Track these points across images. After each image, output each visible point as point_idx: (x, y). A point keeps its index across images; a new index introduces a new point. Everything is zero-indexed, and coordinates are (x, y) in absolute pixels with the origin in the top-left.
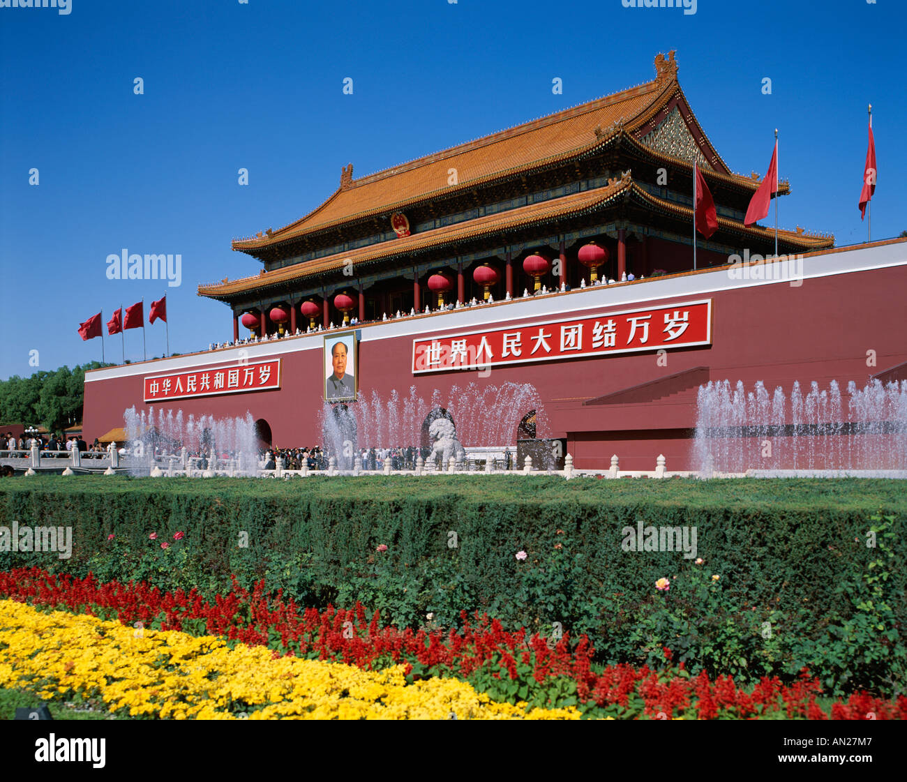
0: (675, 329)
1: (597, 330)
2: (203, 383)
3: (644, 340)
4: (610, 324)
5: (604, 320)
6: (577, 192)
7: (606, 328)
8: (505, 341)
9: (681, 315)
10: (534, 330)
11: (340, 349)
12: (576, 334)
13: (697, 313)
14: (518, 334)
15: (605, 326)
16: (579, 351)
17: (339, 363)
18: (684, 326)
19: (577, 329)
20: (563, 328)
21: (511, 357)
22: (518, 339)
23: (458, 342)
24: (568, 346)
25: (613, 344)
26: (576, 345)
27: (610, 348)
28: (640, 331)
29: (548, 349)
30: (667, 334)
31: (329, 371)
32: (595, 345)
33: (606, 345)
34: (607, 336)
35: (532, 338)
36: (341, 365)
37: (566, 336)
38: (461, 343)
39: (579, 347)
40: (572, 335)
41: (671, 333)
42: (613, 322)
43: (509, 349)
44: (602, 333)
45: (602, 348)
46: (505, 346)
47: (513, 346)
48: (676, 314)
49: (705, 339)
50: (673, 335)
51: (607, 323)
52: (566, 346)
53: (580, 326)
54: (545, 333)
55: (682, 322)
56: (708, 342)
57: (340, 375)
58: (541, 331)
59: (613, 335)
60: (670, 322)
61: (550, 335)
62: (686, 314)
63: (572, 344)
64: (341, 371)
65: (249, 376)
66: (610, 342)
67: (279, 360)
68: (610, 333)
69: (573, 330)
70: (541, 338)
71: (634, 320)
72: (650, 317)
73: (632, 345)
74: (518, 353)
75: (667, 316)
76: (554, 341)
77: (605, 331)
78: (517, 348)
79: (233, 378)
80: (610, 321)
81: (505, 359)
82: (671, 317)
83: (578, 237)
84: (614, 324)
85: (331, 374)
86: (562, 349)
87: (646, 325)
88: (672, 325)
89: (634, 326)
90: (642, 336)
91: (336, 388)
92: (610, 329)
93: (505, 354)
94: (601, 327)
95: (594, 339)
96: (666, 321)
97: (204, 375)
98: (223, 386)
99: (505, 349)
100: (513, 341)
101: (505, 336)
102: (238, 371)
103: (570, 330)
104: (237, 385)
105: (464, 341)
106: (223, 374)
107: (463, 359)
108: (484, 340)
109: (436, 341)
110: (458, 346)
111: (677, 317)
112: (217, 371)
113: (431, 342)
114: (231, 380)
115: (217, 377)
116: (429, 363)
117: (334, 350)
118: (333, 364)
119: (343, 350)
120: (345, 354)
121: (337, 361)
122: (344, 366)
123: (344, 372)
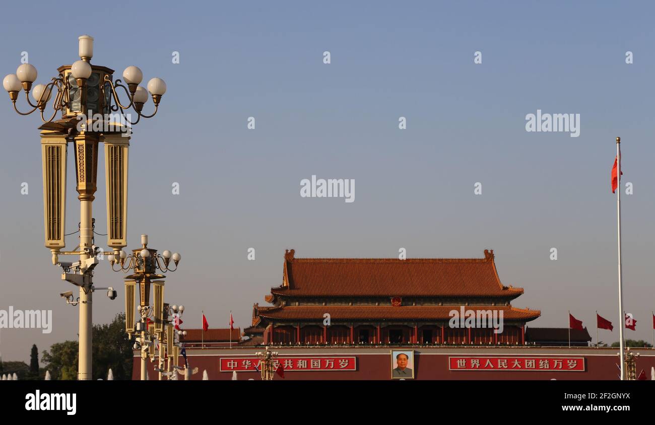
0: (572, 365)
1: (541, 363)
2: (286, 365)
3: (560, 368)
5: (543, 360)
8: (499, 362)
10: (514, 360)
11: (403, 357)
12: (532, 363)
13: (579, 362)
14: (506, 360)
16: (534, 369)
18: (575, 365)
19: (532, 361)
20: (526, 360)
21: (502, 368)
22: (506, 362)
23: (475, 360)
25: (548, 367)
26: (532, 366)
27: (546, 369)
28: (558, 365)
29: (520, 367)
30: (569, 366)
31: (395, 366)
32: (541, 368)
33: (545, 367)
34: (545, 365)
35: (512, 362)
37: (528, 364)
39: (534, 367)
40: (530, 363)
42: (547, 361)
43: (501, 365)
44: (543, 364)
45: (543, 368)
46: (499, 364)
47: (503, 364)
48: (572, 361)
50: (571, 367)
51: (545, 361)
52: (528, 367)
53: (534, 361)
54: (518, 361)
55: (574, 363)
56: (584, 370)
57: (403, 368)
58: (516, 360)
59: (548, 365)
60: (570, 363)
61: (520, 362)
62: (575, 361)
63: (531, 366)
64: (404, 366)
65: (330, 364)
67: (355, 358)
70: (516, 363)
71: (556, 361)
72: (562, 360)
73: (555, 368)
74: (507, 367)
75: (568, 361)
76: (523, 364)
78: (505, 365)
79: (316, 363)
81: (500, 368)
82: (570, 361)
85: (396, 367)
86: (526, 367)
87: (561, 363)
89: (556, 363)
90: (560, 366)
91: (399, 374)
92: (546, 363)
93: (499, 367)
94: (543, 362)
95: (540, 365)
96: (568, 363)
97: (286, 360)
98: (306, 367)
99: (499, 365)
100: (503, 363)
101: (499, 360)
102: (319, 360)
103: (529, 361)
104: (319, 367)
105: (478, 360)
106: (306, 361)
107: (477, 367)
108: (488, 361)
109: (462, 359)
110: (475, 362)
111: (572, 362)
112: (300, 359)
113: (459, 359)
114: (313, 365)
115: (300, 362)
116: (459, 367)
117: (398, 357)
118: (398, 363)
119: (405, 357)
120: (406, 359)
121: (400, 362)
122: (406, 365)
123: (405, 367)
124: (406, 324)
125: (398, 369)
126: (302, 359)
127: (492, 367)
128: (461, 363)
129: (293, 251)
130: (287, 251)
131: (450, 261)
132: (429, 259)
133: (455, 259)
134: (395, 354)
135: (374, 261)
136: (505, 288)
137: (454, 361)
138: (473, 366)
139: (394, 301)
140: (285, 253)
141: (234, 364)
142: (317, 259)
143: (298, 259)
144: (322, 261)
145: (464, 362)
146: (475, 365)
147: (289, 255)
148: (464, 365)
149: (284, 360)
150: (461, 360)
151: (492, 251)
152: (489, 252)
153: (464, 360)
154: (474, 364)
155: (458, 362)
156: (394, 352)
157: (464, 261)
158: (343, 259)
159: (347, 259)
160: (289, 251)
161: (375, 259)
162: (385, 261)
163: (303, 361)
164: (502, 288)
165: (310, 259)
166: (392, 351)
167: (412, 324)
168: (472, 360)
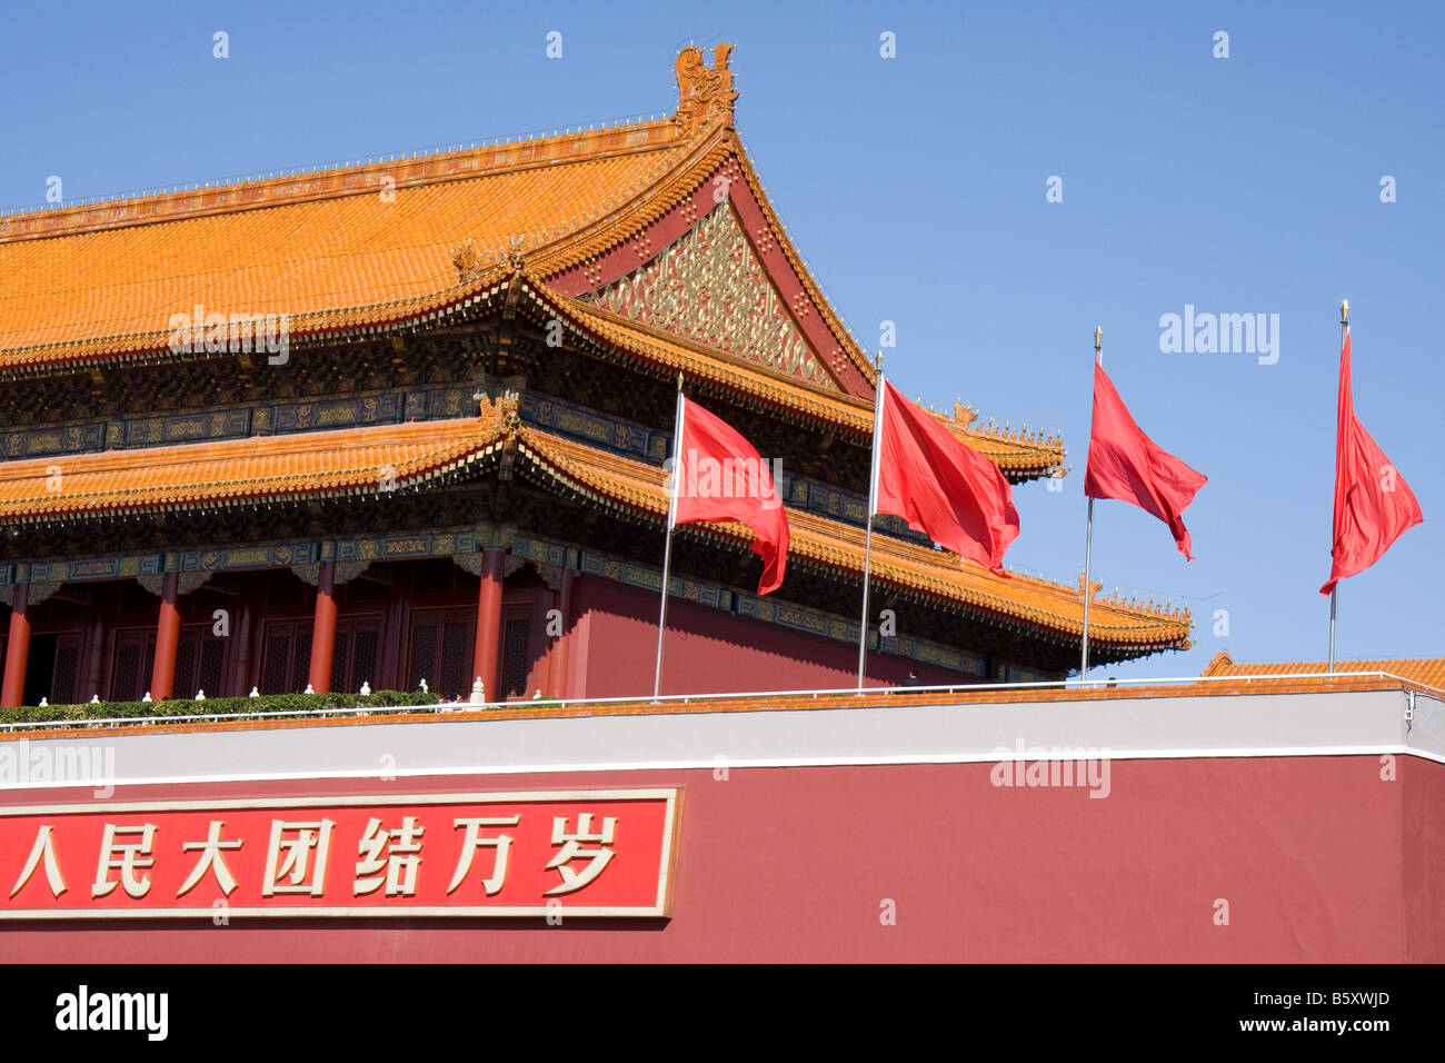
0: (579, 862)
1: (372, 841)
3: (492, 885)
4: (408, 828)
6: (394, 421)
7: (398, 838)
8: (108, 845)
9: (596, 826)
10: (203, 823)
12: (313, 850)
14: (149, 830)
15: (394, 832)
16: (317, 899)
18: (603, 857)
19: (316, 832)
20: (278, 826)
22: (146, 846)
24: (284, 880)
25: (409, 888)
26: (308, 880)
27: (399, 898)
28: (484, 859)
29: (227, 882)
30: (555, 875)
32: (361, 886)
33: (391, 888)
34: (395, 861)
35: (187, 845)
37: (284, 851)
39: (317, 887)
40: (300, 848)
41: (567, 872)
42: (418, 823)
43: (115, 872)
44: (384, 854)
45: (378, 896)
46: (105, 861)
47: (128, 863)
48: (584, 819)
49: (652, 902)
50: (572, 879)
51: (400, 826)
52: (279, 881)
53: (326, 826)
54: (224, 834)
55: (597, 844)
56: (657, 911)
58: (215, 827)
59: (413, 862)
60: (565, 841)
61: (238, 844)
62: (609, 824)
63: (297, 877)
66: (401, 881)
68: (406, 853)
69: (305, 835)
70: (213, 847)
71: (473, 824)
72: (516, 819)
73: (459, 894)
75: (559, 824)
76: (247, 861)
77: (392, 848)
78: (138, 873)
80: (409, 821)
81: (100, 901)
82: (571, 827)
83: (372, 555)
84: (419, 832)
86: (269, 887)
87: (503, 842)
88: (571, 850)
89: (472, 839)
90: (490, 877)
92: (406, 844)
93: (101, 886)
94: (383, 836)
95: (361, 868)
96: (557, 837)
99: (102, 871)
100: (130, 849)
101: (108, 830)
103: (297, 833)
108: (43, 835)
111: (584, 831)
127: (60, 885)
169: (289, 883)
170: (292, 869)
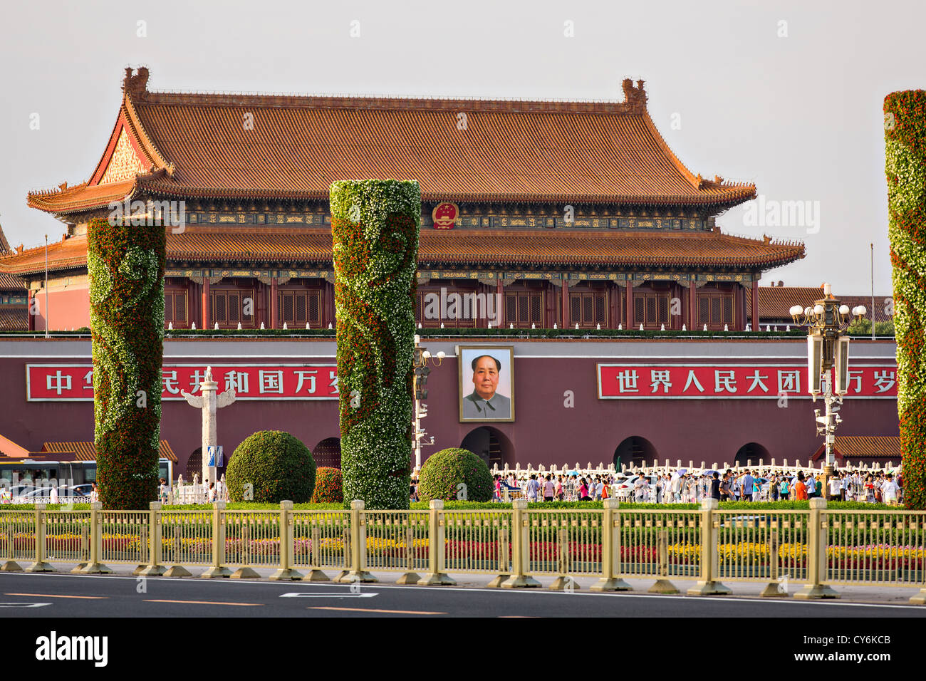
0: (884, 384)
2: (197, 384)
3: (858, 390)
8: (717, 377)
9: (888, 374)
10: (751, 371)
11: (488, 364)
12: (794, 380)
14: (732, 373)
16: (798, 394)
17: (485, 380)
18: (892, 382)
19: (794, 375)
20: (780, 373)
21: (726, 392)
22: (732, 377)
23: (660, 373)
24: (787, 388)
26: (794, 388)
28: (854, 383)
29: (765, 389)
30: (878, 387)
35: (747, 378)
36: (487, 383)
37: (784, 381)
38: (664, 374)
39: (798, 390)
40: (789, 379)
41: (881, 386)
43: (722, 386)
46: (717, 382)
47: (727, 383)
48: (884, 372)
50: (883, 389)
52: (783, 388)
53: (797, 373)
54: (760, 374)
55: (889, 379)
57: (487, 395)
58: (757, 372)
60: (879, 378)
61: (767, 377)
62: (892, 374)
63: (791, 386)
64: (489, 390)
65: (307, 384)
69: (790, 375)
70: (757, 378)
72: (862, 372)
74: (734, 390)
75: (876, 373)
76: (772, 383)
78: (731, 386)
79: (271, 381)
81: (719, 394)
82: (880, 374)
85: (472, 392)
86: (781, 390)
87: (859, 379)
88: (881, 380)
90: (857, 388)
93: (718, 389)
96: (876, 376)
97: (197, 372)
98: (246, 390)
99: (718, 385)
100: (727, 379)
101: (717, 373)
102: (280, 373)
103: (787, 375)
104: (281, 391)
105: (667, 372)
106: (246, 375)
107: (666, 390)
108: (691, 373)
109: (631, 369)
110: (661, 376)
111: (885, 375)
112: (231, 369)
113: (623, 369)
114: (266, 384)
115: (232, 378)
116: (622, 390)
117: (475, 363)
118: (475, 380)
119: (492, 364)
120: (495, 371)
121: (480, 378)
122: (494, 385)
123: (493, 392)
124: (474, 275)
125: (476, 396)
126: (238, 370)
127: (701, 389)
128: (627, 381)
129: (144, 73)
130: (129, 71)
131: (541, 108)
132: (490, 102)
133: (553, 104)
134: (468, 356)
135: (351, 104)
136: (705, 185)
137: (611, 375)
138: (655, 390)
139: (439, 216)
140: (125, 77)
141: (64, 382)
142: (208, 96)
143: (158, 95)
144: (219, 100)
145: (634, 377)
146: (661, 385)
147: (135, 83)
148: (635, 385)
149: (192, 370)
150: (627, 372)
151: (641, 83)
152: (635, 85)
153: (634, 372)
154: (658, 382)
155: (621, 376)
156: (464, 352)
157: (574, 109)
158: (273, 98)
159: (284, 98)
160: (135, 73)
161: (354, 100)
162: (379, 104)
163: (240, 374)
164: (696, 184)
165: (190, 96)
166: (461, 348)
167: (491, 275)
168: (653, 372)
169: (788, 389)
170: (788, 385)
